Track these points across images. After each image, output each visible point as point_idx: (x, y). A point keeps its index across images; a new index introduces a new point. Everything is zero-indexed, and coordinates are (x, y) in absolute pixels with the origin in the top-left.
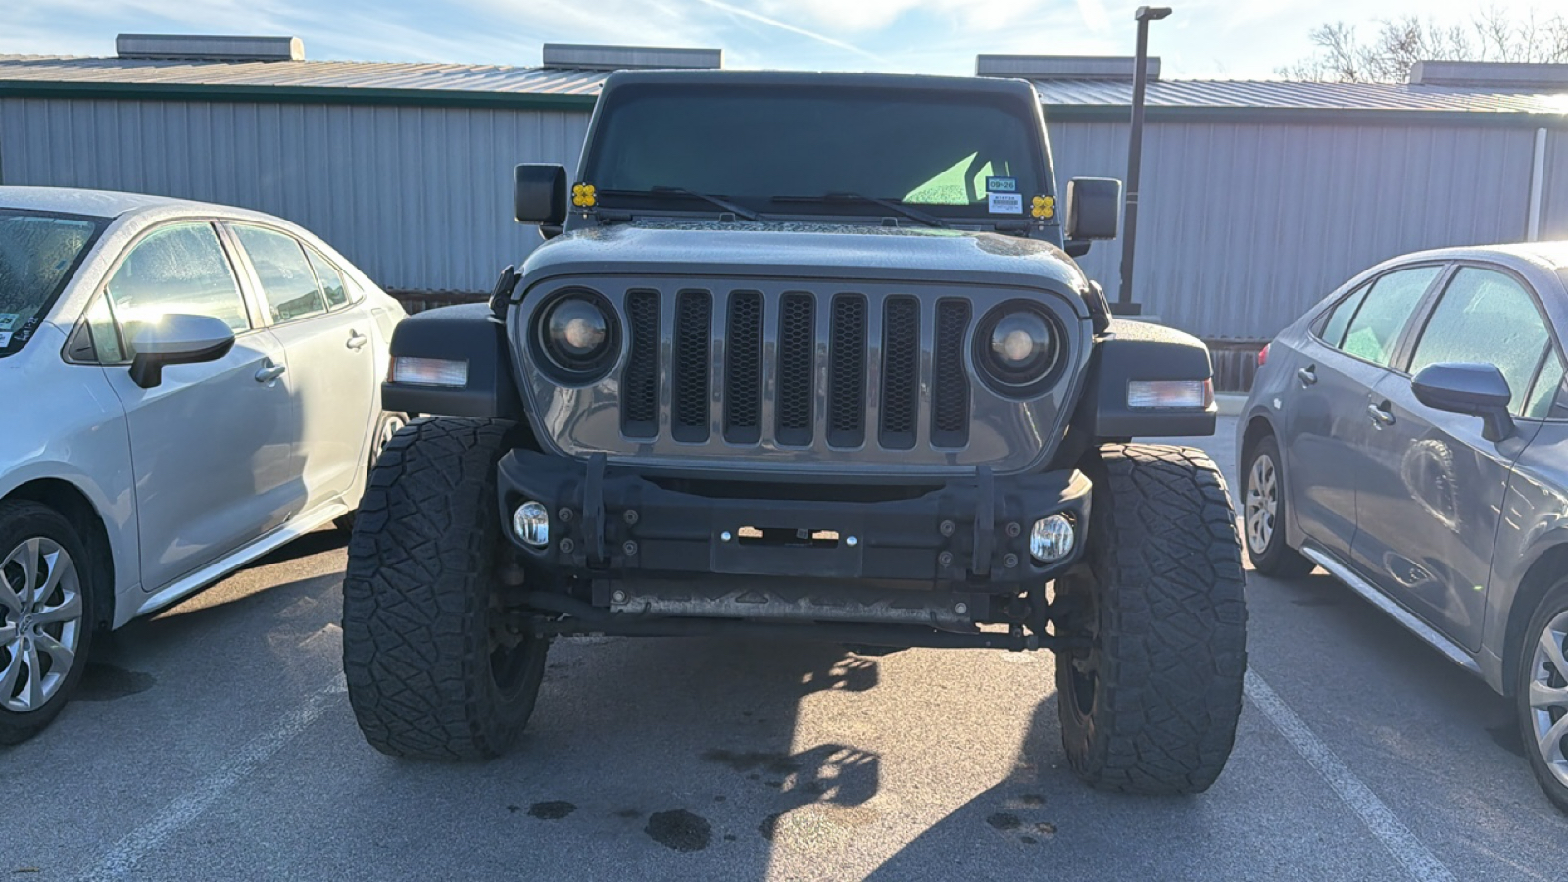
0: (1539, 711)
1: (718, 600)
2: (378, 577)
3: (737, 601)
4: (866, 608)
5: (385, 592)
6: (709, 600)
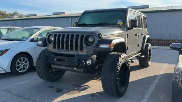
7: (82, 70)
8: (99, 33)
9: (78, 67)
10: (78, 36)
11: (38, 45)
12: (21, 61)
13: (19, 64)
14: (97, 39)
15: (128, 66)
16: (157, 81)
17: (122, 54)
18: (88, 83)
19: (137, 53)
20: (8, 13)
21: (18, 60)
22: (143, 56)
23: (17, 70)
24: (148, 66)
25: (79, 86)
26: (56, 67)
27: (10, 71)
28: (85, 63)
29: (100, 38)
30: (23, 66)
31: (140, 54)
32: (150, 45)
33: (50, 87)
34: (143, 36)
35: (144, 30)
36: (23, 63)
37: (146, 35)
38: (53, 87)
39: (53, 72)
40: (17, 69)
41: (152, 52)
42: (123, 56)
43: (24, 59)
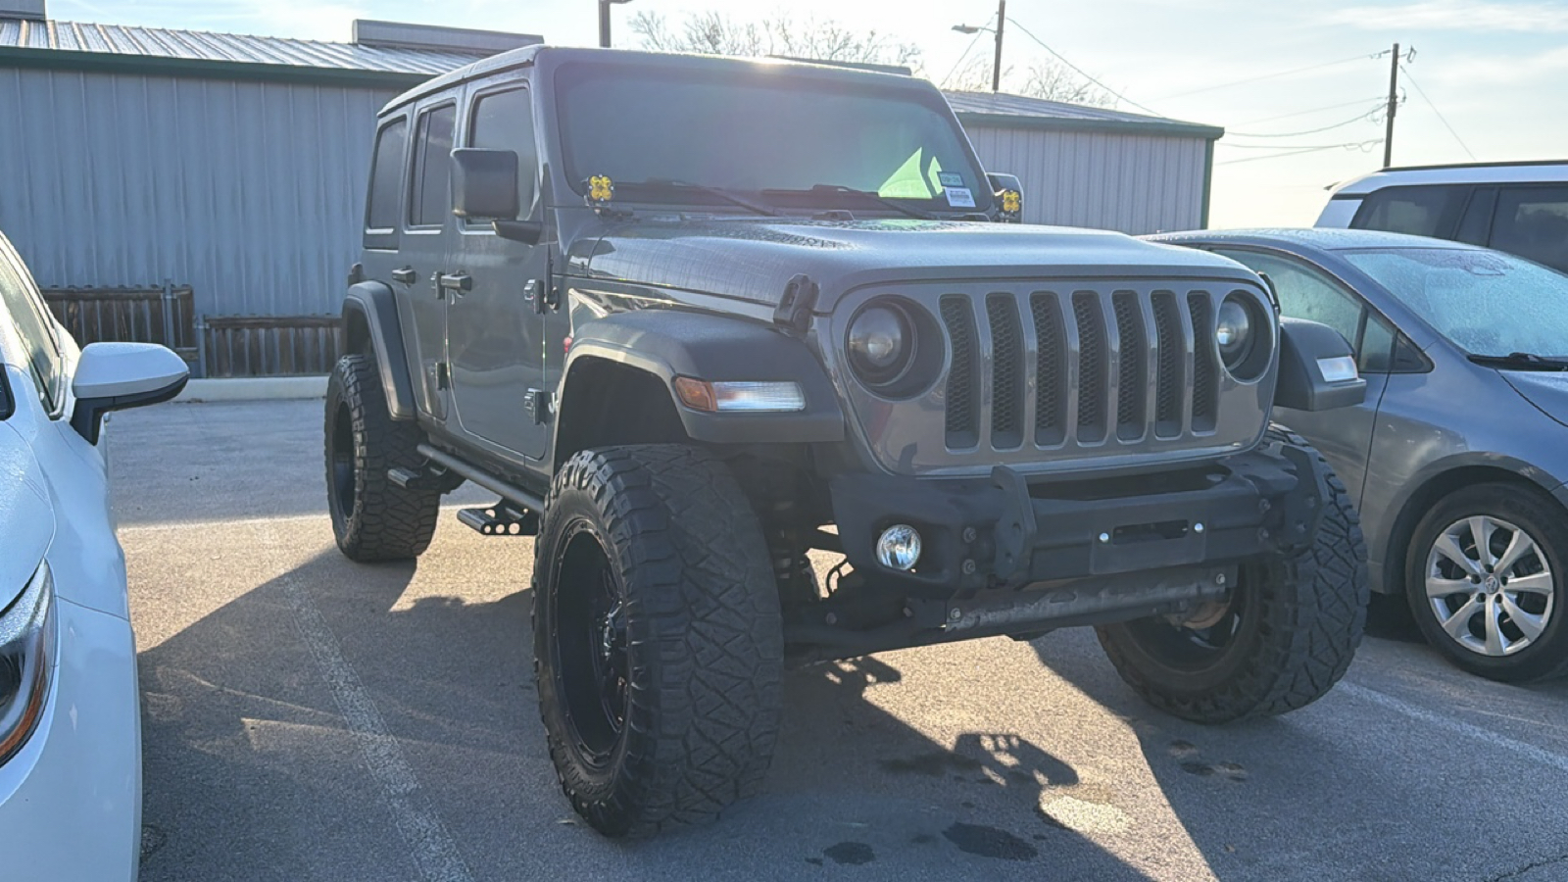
0: (1436, 600)
1: (1036, 604)
2: (693, 633)
3: (1052, 602)
5: (703, 649)
6: (1028, 605)
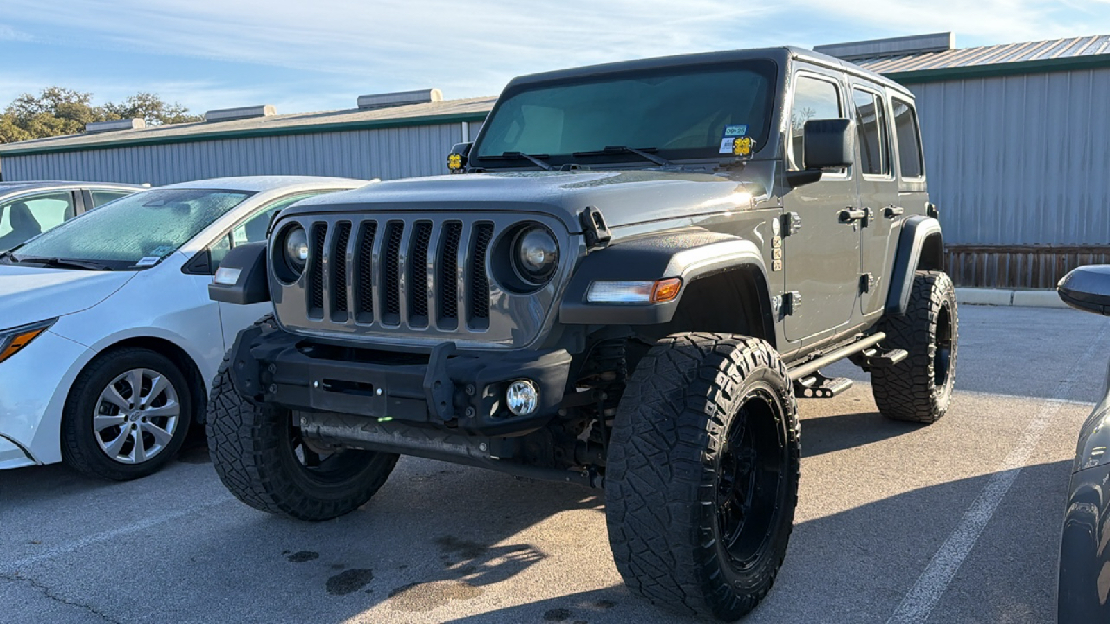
4: (430, 442)
7: (482, 447)
8: (588, 209)
9: (450, 428)
10: (452, 230)
11: (218, 293)
12: (126, 396)
13: (112, 409)
14: (573, 251)
15: (787, 418)
16: (981, 514)
17: (741, 345)
18: (534, 529)
19: (856, 331)
20: (102, 105)
21: (112, 386)
22: (898, 356)
23: (106, 446)
24: (933, 421)
25: (478, 551)
26: (325, 429)
27: (58, 458)
28: (495, 407)
29: (591, 239)
30: (139, 423)
31: (881, 342)
32: (942, 281)
33: (291, 558)
34: (896, 224)
35: (901, 187)
36: (143, 407)
37: (916, 218)
38: (315, 555)
39: (322, 458)
40: (106, 440)
41: (956, 325)
42: (747, 353)
43: (147, 382)
